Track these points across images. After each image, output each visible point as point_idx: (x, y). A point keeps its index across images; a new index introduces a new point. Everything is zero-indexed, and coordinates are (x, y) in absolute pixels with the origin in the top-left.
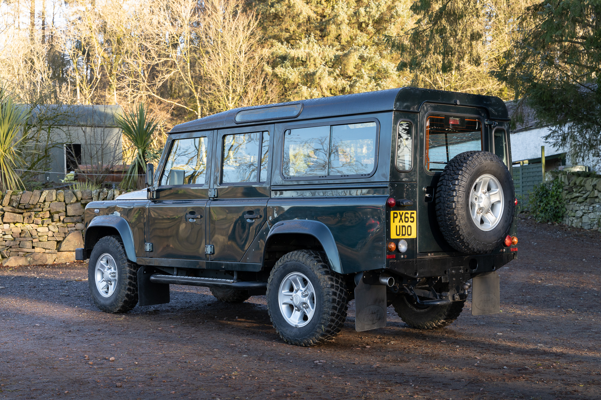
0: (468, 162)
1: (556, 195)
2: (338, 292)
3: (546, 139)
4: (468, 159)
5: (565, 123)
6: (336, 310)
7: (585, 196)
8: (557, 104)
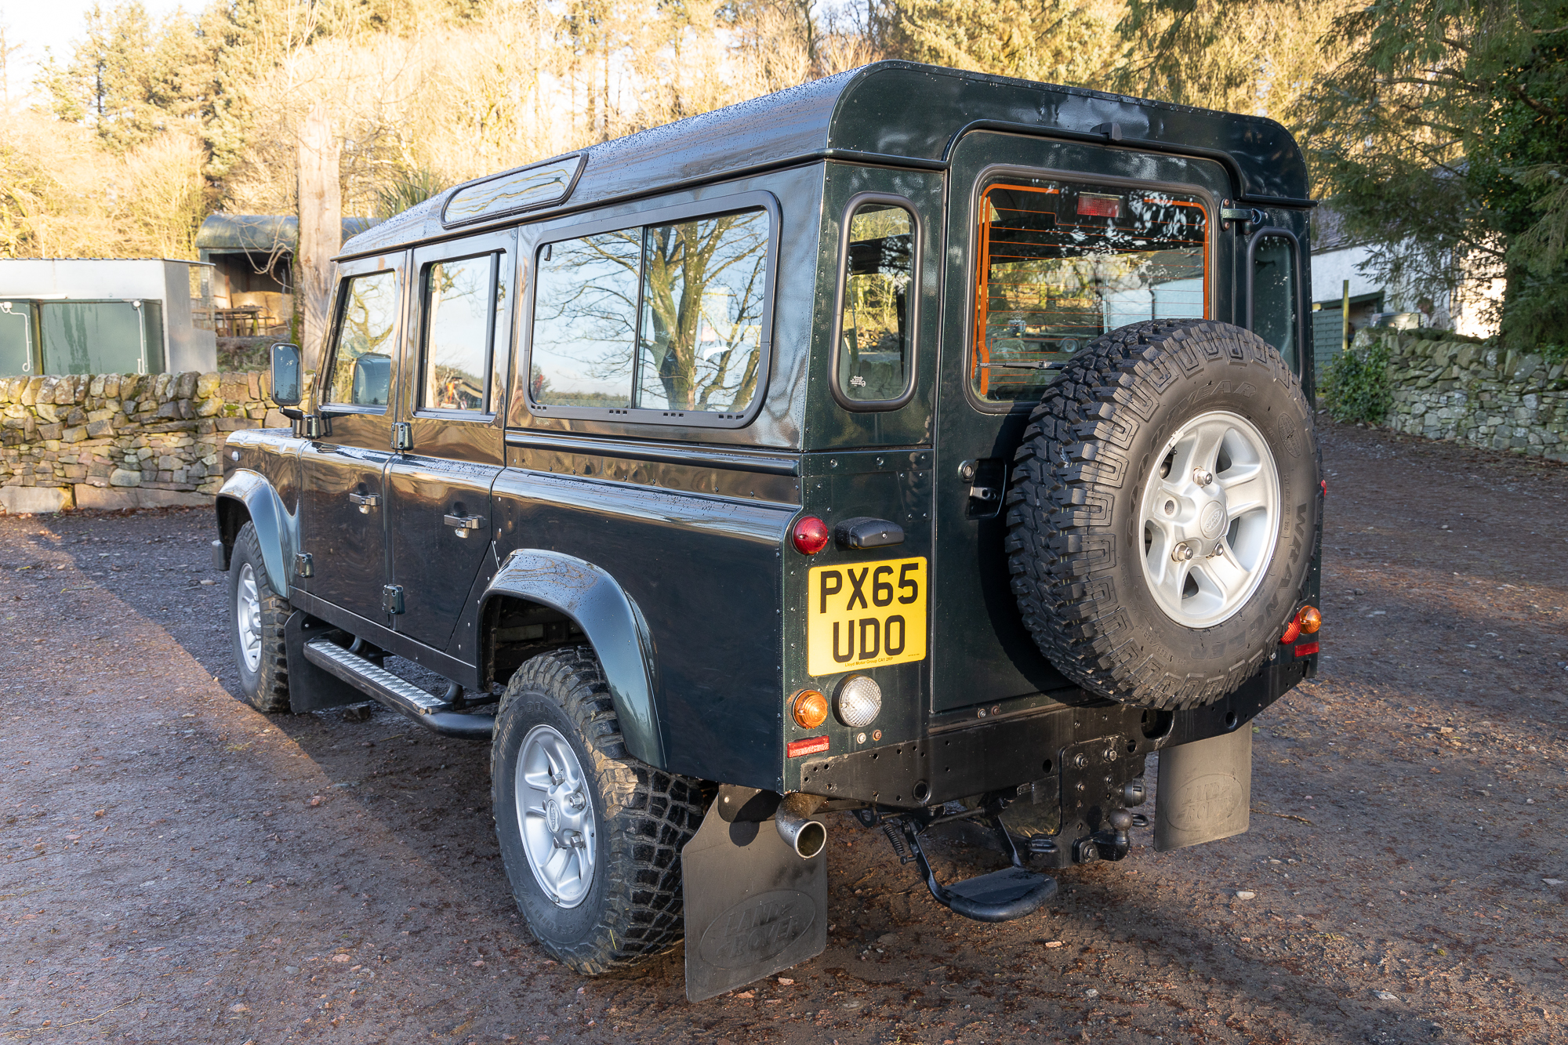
0: (1140, 366)
1: (1375, 373)
2: (663, 822)
3: (1362, 269)
4: (1139, 356)
5: (1402, 238)
6: (653, 882)
7: (1432, 376)
8: (1388, 201)
